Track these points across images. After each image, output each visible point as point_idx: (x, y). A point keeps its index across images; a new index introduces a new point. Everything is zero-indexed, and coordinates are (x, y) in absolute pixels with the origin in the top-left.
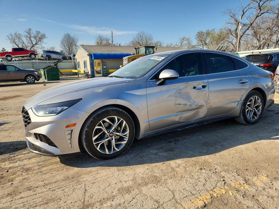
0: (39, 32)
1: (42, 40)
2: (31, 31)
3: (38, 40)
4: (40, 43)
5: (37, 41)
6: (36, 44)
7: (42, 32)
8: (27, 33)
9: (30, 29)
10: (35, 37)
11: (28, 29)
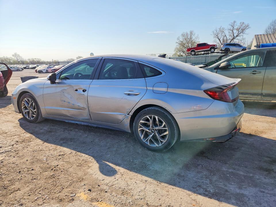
0: (243, 23)
1: (244, 31)
2: (235, 23)
3: (240, 31)
4: (242, 34)
5: (239, 33)
6: (237, 36)
7: (246, 23)
8: (231, 26)
9: (235, 22)
10: (238, 30)
11: (233, 22)
